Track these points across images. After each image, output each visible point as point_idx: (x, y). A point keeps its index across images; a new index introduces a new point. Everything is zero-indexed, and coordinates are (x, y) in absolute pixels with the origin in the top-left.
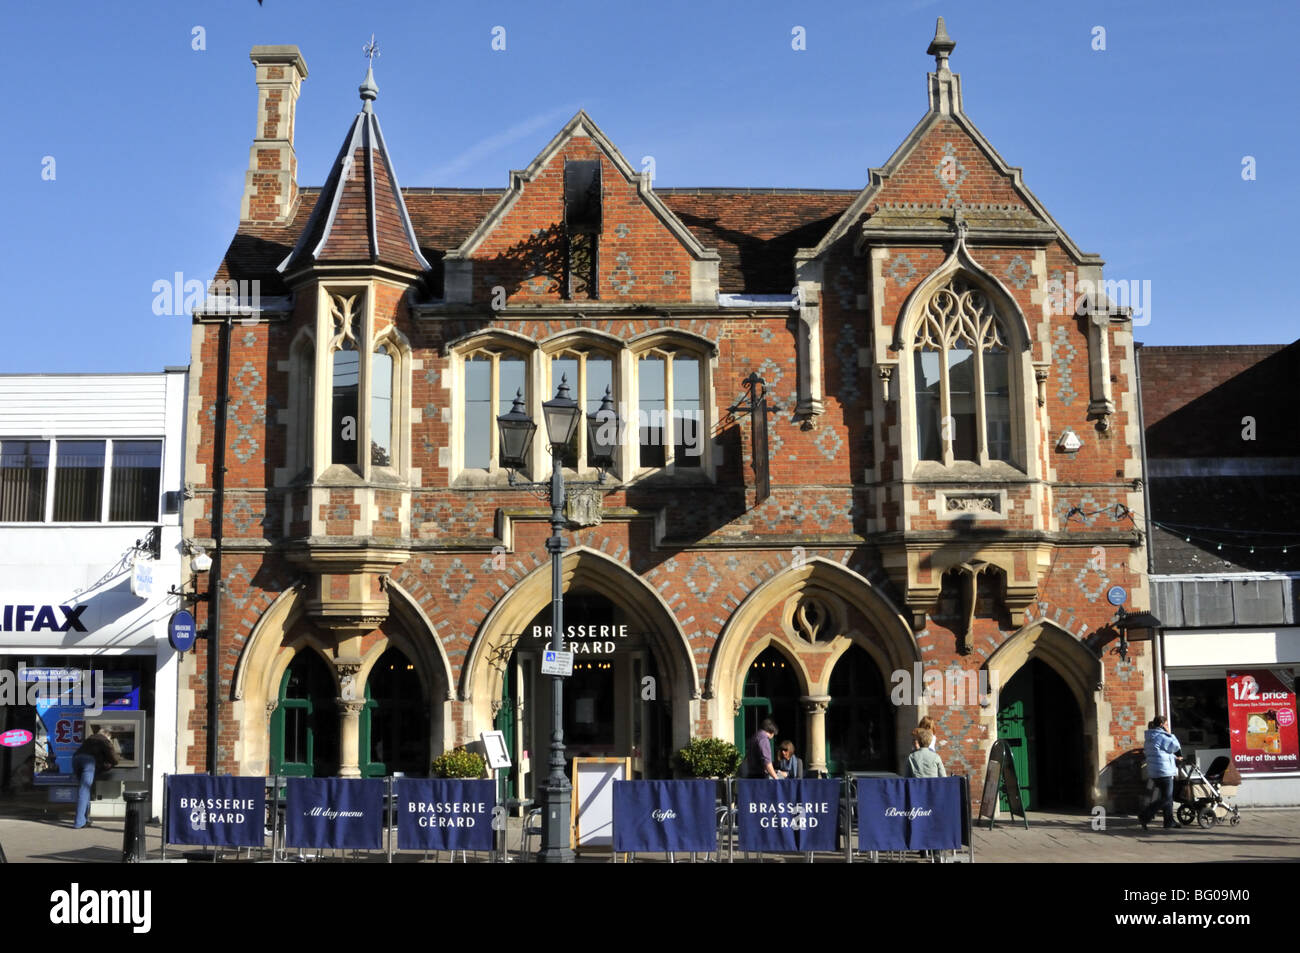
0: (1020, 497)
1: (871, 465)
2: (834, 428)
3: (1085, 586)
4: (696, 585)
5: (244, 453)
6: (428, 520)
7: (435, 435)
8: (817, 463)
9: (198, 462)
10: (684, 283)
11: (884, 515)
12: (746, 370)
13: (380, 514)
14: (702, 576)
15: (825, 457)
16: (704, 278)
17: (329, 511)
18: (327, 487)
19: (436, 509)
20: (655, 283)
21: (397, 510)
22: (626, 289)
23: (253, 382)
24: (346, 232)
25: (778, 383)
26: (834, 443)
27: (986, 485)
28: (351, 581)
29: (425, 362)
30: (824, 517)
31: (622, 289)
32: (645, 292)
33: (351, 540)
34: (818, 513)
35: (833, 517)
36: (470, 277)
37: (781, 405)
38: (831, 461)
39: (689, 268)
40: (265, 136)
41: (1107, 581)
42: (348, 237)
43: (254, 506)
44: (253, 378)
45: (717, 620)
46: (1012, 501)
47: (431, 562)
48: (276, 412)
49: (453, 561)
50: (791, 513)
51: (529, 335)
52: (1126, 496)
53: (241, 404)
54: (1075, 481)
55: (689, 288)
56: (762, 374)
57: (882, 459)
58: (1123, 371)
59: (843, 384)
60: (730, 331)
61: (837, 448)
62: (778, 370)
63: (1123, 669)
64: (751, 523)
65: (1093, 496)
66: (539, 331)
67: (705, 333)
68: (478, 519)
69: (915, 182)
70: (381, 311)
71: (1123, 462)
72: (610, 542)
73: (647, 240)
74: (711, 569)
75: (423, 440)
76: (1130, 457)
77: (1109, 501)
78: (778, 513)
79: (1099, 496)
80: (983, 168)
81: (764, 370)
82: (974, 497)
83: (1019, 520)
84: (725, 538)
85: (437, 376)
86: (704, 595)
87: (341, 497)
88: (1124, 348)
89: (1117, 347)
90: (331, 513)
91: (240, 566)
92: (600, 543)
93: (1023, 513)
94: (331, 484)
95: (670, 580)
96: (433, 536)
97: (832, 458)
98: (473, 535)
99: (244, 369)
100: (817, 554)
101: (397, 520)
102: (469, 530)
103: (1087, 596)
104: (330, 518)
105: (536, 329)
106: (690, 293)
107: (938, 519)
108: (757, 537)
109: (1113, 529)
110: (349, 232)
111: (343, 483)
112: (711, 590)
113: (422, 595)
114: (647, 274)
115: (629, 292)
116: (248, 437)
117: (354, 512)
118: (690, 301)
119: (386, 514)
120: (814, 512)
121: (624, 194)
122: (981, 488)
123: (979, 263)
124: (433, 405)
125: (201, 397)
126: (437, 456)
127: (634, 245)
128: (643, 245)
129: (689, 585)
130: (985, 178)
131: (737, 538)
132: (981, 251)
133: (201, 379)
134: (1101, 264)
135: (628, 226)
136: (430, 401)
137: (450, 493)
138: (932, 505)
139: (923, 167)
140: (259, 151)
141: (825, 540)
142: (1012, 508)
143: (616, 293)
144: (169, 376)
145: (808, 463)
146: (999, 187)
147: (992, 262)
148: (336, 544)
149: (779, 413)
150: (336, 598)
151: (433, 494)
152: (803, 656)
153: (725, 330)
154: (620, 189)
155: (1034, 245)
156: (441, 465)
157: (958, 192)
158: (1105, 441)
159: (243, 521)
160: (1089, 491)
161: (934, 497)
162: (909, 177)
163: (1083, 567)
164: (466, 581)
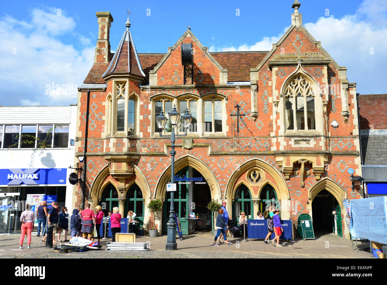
0: (318, 141)
1: (272, 131)
2: (261, 120)
3: (340, 168)
4: (221, 166)
5: (93, 128)
6: (145, 147)
7: (147, 123)
8: (256, 130)
9: (79, 131)
10: (218, 79)
11: (276, 146)
12: (235, 104)
13: (131, 145)
14: (222, 163)
15: (258, 129)
16: (223, 77)
17: (116, 144)
18: (115, 138)
19: (147, 144)
20: (209, 79)
21: (136, 144)
22: (201, 81)
23: (95, 108)
24: (121, 65)
25: (245, 108)
26: (261, 125)
27: (306, 137)
28: (122, 165)
29: (144, 102)
30: (258, 146)
31: (200, 81)
32: (206, 82)
33: (122, 152)
34: (257, 145)
35: (261, 146)
36: (157, 78)
37: (245, 114)
38: (260, 130)
39: (219, 74)
40: (101, 39)
41: (347, 166)
42: (122, 67)
43: (96, 143)
44: (95, 107)
45: (227, 176)
46: (315, 142)
47: (145, 159)
48: (102, 117)
49: (151, 159)
50: (248, 145)
51: (173, 94)
52: (353, 140)
53: (92, 114)
54: (336, 136)
55: (219, 80)
56: (240, 105)
57: (275, 129)
58: (352, 102)
59: (264, 107)
60: (231, 93)
61: (262, 126)
62: (245, 104)
63: (353, 194)
64: (237, 148)
65: (342, 140)
66: (176, 93)
67: (223, 93)
68: (158, 147)
69: (287, 47)
70: (131, 88)
71: (353, 130)
72: (196, 153)
73: (207, 67)
74: (225, 161)
75: (143, 124)
76: (355, 128)
77: (347, 142)
78: (244, 145)
79: (344, 140)
80: (308, 42)
81: (241, 104)
82: (303, 140)
83: (318, 147)
84: (228, 152)
85: (147, 106)
86: (223, 169)
87: (120, 140)
88: (353, 95)
89: (351, 95)
90: (116, 145)
91: (91, 160)
92: (193, 153)
93: (319, 145)
94: (117, 137)
95: (213, 164)
96: (146, 151)
97: (260, 129)
98: (157, 151)
99: (93, 104)
100: (256, 157)
101: (136, 147)
102: (156, 150)
103: (341, 171)
104: (116, 147)
105: (175, 93)
106: (219, 82)
107: (292, 147)
108: (238, 152)
109: (349, 151)
110: (122, 65)
111: (120, 137)
112: (225, 167)
113: (143, 168)
114: (207, 76)
115: (202, 82)
116: (94, 124)
117: (123, 145)
118: (219, 84)
119: (132, 145)
120: (255, 145)
121: (201, 54)
122: (306, 138)
123: (306, 71)
124: (146, 114)
125: (81, 113)
126: (147, 129)
127: (204, 68)
128: (206, 68)
129: (219, 166)
130: (309, 45)
131: (232, 152)
132: (306, 67)
133: (80, 107)
134: (346, 70)
135: (202, 63)
136: (145, 113)
137: (151, 139)
138: (290, 143)
139: (289, 43)
140: (99, 43)
141: (258, 153)
142: (316, 144)
143: (198, 82)
144: (72, 106)
145: (253, 130)
146: (313, 48)
147: (310, 70)
148: (118, 154)
149: (245, 116)
150: (118, 169)
151: (146, 140)
152: (252, 187)
153: (229, 92)
154: (199, 52)
155: (323, 65)
156: (148, 132)
157: (300, 50)
158: (347, 124)
159: (92, 147)
160: (341, 139)
161: (291, 141)
162: (285, 46)
163: (339, 162)
164: (155, 164)
